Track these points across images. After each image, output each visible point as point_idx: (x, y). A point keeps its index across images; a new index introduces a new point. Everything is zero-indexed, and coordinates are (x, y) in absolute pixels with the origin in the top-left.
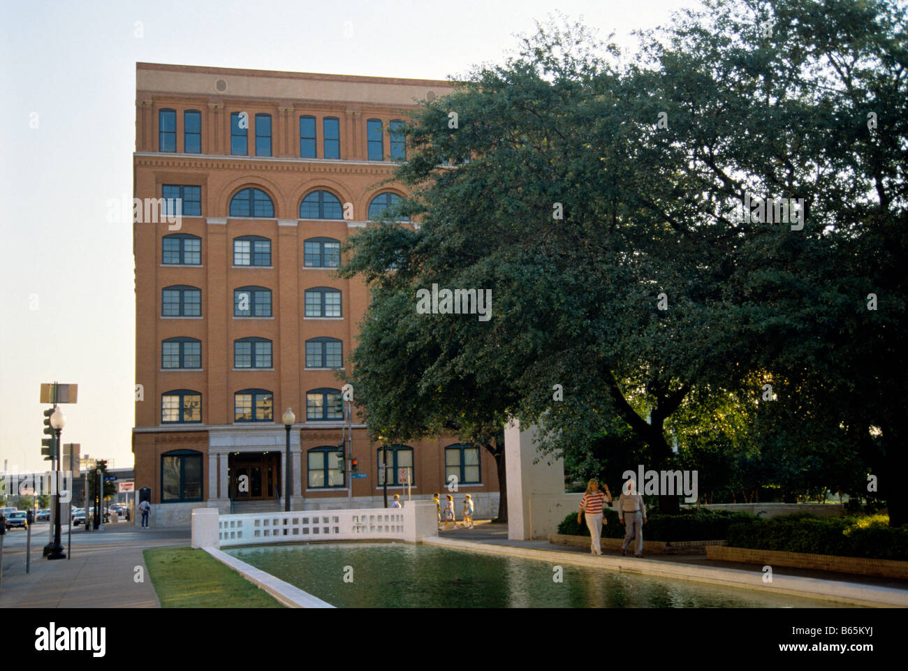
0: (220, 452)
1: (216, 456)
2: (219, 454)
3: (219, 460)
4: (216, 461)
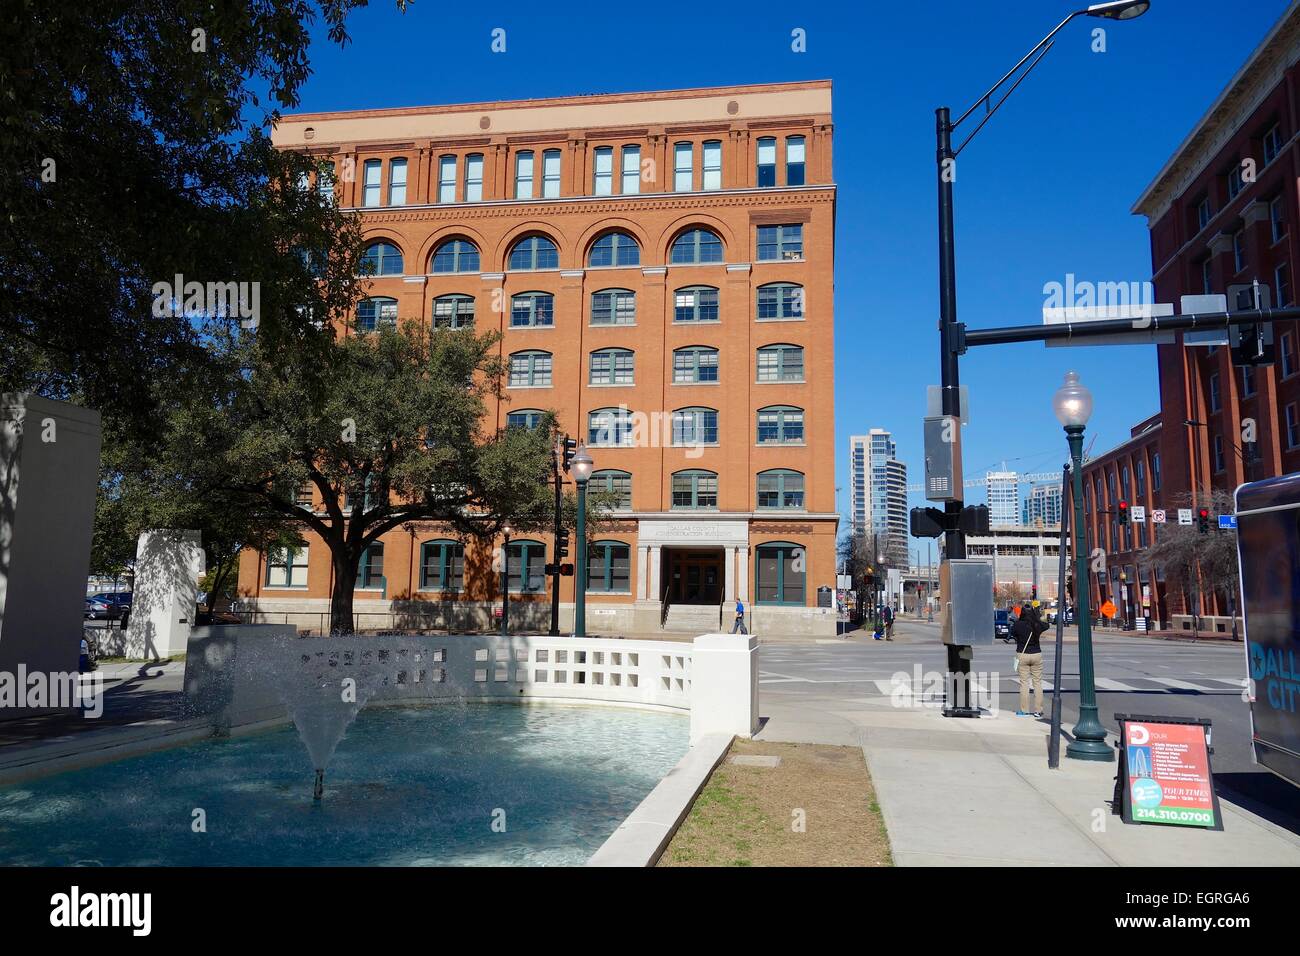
0: (738, 545)
2: (736, 548)
3: (736, 554)
4: (733, 554)
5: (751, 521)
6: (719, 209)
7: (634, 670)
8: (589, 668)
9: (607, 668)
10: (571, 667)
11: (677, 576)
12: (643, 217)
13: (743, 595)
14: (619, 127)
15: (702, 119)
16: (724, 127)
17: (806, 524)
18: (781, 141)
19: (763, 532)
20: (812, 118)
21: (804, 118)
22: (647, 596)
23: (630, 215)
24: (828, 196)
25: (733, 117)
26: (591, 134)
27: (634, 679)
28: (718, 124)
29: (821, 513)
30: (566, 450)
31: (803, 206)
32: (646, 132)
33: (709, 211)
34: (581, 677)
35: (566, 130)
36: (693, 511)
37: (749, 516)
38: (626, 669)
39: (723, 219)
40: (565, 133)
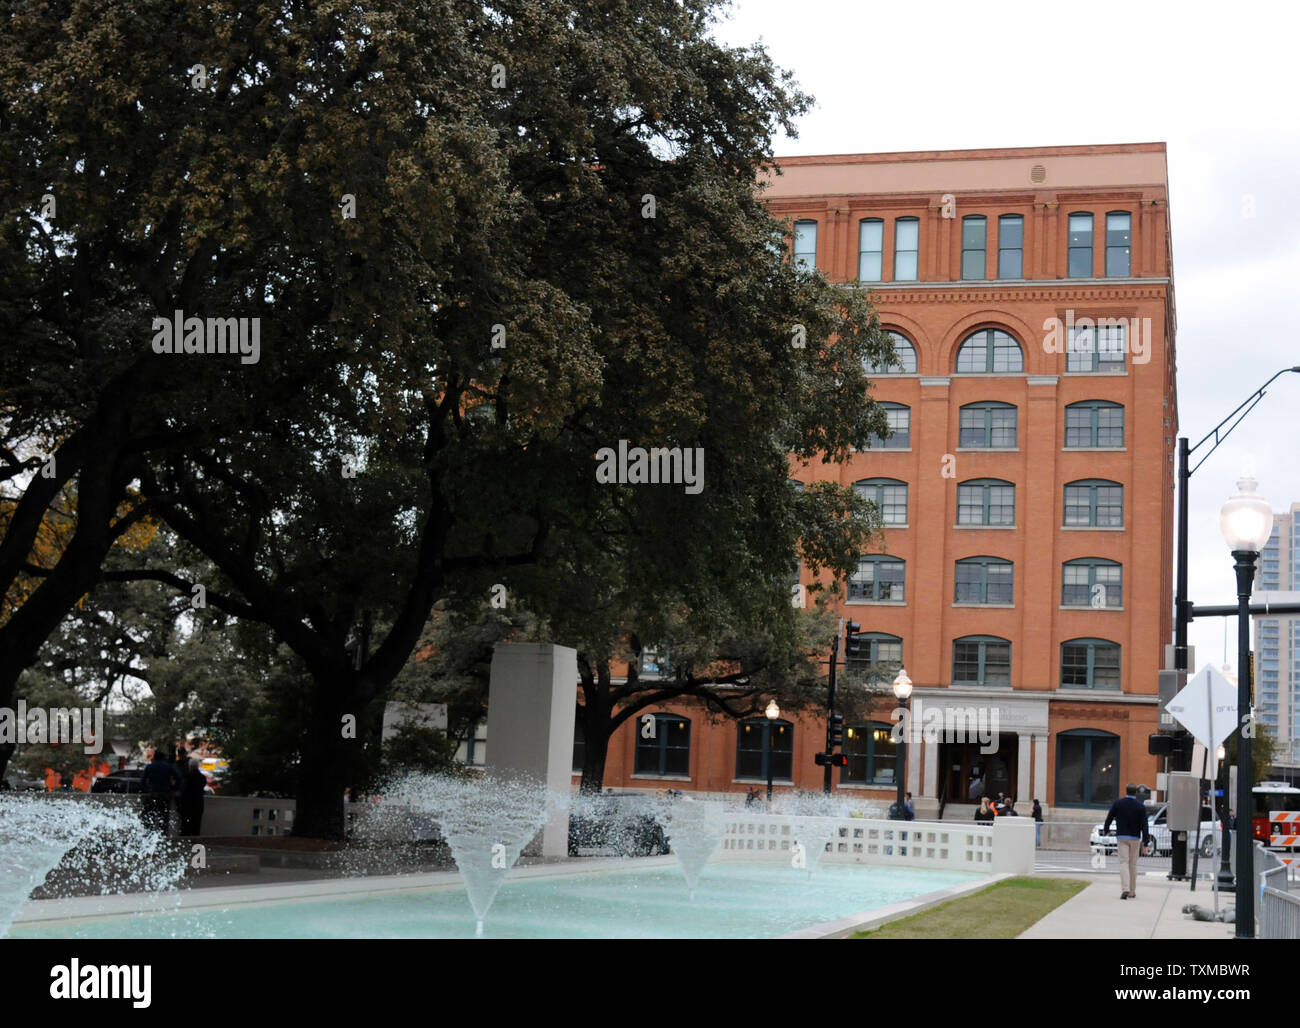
0: (1036, 732)
1: (1029, 738)
2: (1033, 736)
3: (1033, 743)
4: (1029, 743)
5: (1052, 701)
6: (1019, 305)
7: (945, 846)
8: (910, 844)
9: (924, 844)
10: (896, 843)
11: (957, 768)
12: (922, 313)
13: (1041, 794)
14: (892, 195)
15: (999, 187)
16: (1028, 198)
17: (1122, 709)
18: (1100, 217)
19: (1067, 717)
20: (1140, 190)
21: (1129, 191)
22: (921, 792)
23: (905, 310)
24: (1159, 293)
25: (1038, 185)
26: (857, 202)
27: (944, 853)
28: (1019, 194)
29: (1139, 694)
30: (849, 633)
31: (1128, 304)
32: (927, 202)
33: (1006, 307)
34: (904, 852)
35: (825, 196)
36: (980, 688)
37: (1051, 696)
38: (938, 846)
39: (1025, 319)
40: (823, 200)
